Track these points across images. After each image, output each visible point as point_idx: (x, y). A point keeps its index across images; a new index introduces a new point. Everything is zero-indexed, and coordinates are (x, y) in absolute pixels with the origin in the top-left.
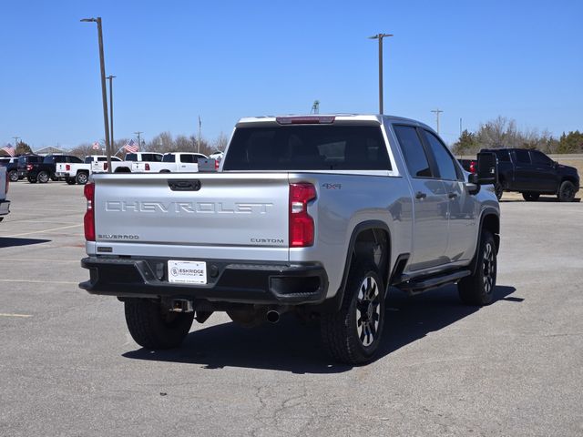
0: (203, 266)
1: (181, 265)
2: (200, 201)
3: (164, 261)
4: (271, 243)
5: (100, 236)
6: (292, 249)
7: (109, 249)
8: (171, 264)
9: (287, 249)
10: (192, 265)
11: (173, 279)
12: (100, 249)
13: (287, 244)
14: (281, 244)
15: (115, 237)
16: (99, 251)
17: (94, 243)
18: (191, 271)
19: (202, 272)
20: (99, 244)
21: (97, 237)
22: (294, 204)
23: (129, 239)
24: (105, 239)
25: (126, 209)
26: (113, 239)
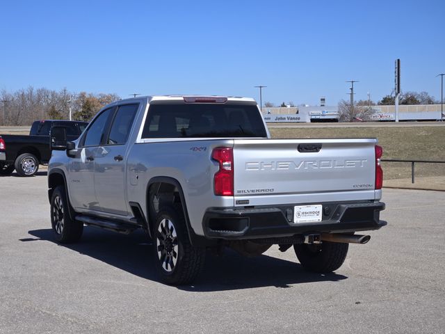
0: (320, 208)
1: (305, 208)
2: (321, 160)
3: (291, 207)
4: (365, 188)
5: (239, 192)
6: (376, 191)
7: (247, 202)
8: (296, 209)
9: (374, 191)
11: (298, 220)
12: (238, 202)
13: (374, 188)
14: (371, 187)
15: (252, 191)
16: (237, 204)
17: (232, 197)
18: (310, 213)
19: (319, 212)
20: (237, 198)
21: (235, 193)
22: (378, 160)
23: (265, 192)
24: (244, 193)
25: (264, 168)
26: (251, 193)
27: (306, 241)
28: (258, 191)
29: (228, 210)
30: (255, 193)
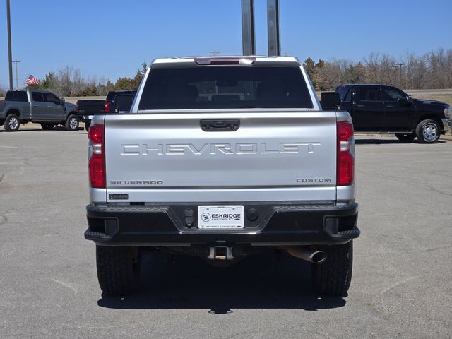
0: (240, 210)
2: (238, 142)
3: (194, 208)
4: (318, 183)
5: (113, 183)
6: (339, 188)
7: (125, 196)
8: (201, 209)
9: (334, 188)
10: (227, 209)
11: (204, 225)
12: (112, 196)
13: (335, 183)
14: (329, 183)
15: (132, 183)
16: (110, 198)
17: (104, 190)
18: (225, 215)
19: (239, 215)
20: (111, 191)
21: (108, 184)
22: (342, 143)
23: (150, 185)
24: (119, 185)
25: (147, 152)
26: (130, 185)
27: (212, 256)
28: (141, 182)
29: (100, 206)
30: (136, 185)
